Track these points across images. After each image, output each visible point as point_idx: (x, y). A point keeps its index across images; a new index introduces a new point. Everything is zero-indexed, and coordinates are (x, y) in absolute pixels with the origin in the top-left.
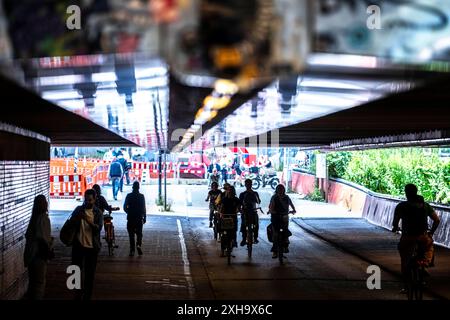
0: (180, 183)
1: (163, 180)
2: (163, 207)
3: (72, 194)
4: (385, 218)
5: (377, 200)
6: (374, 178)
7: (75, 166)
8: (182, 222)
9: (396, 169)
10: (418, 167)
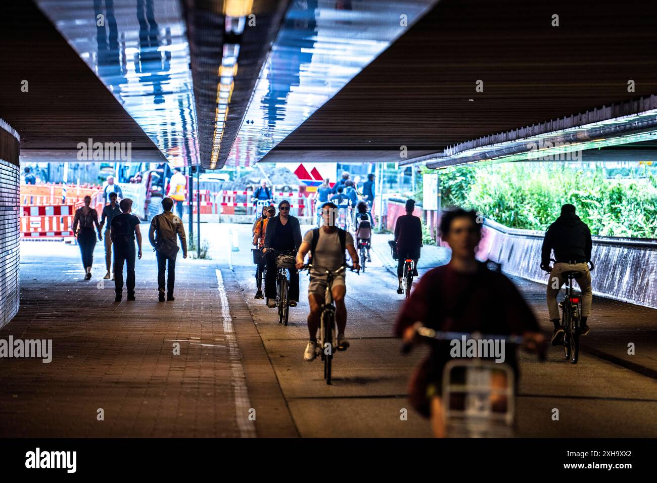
0: (221, 221)
1: (195, 216)
2: (195, 253)
3: (58, 234)
4: (524, 264)
5: (513, 239)
6: (509, 209)
7: (64, 194)
8: (222, 273)
9: (540, 195)
10: (574, 191)
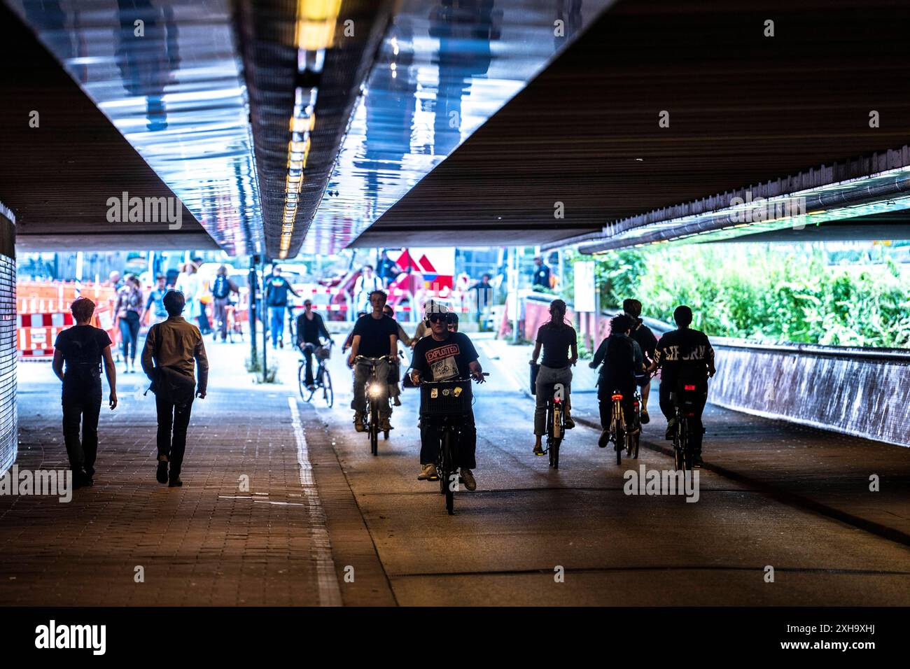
2: (261, 376)
4: (715, 385)
8: (298, 403)
9: (736, 289)
10: (783, 283)
